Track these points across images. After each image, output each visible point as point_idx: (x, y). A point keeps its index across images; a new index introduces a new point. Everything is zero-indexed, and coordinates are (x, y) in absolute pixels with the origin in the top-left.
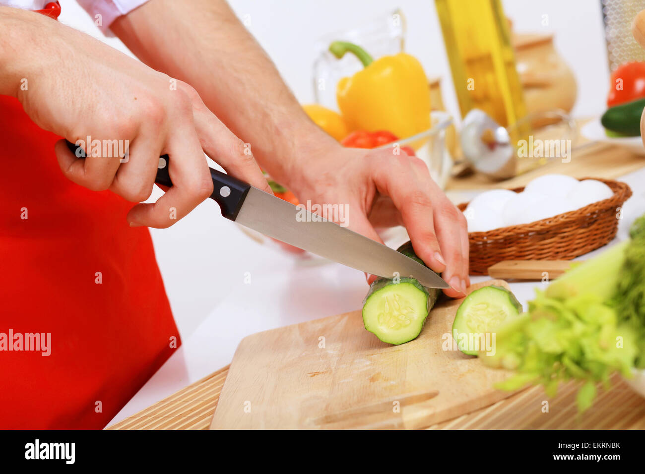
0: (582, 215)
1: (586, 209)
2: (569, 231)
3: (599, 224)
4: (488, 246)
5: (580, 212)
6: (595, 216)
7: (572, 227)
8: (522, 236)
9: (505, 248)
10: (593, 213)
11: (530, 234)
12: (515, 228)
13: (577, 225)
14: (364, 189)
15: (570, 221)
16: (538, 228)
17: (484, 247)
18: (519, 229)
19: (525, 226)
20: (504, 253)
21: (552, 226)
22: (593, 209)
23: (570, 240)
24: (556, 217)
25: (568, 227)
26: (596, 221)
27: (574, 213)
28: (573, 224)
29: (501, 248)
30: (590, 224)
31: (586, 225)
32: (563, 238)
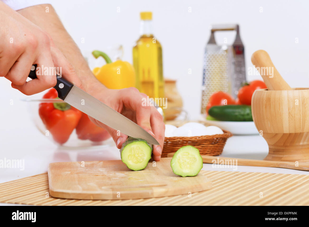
0: (213, 138)
1: (215, 136)
2: (206, 144)
3: (218, 145)
4: (168, 144)
5: (212, 136)
6: (218, 140)
7: (207, 142)
8: (185, 142)
9: (176, 147)
10: (217, 139)
11: (189, 142)
12: (183, 138)
13: (210, 142)
14: (118, 105)
15: (208, 139)
16: (193, 139)
17: (166, 145)
18: (185, 138)
19: (188, 138)
20: (175, 149)
21: (199, 140)
22: (218, 136)
23: (205, 149)
24: (202, 136)
25: (206, 142)
26: (217, 143)
27: (210, 136)
28: (208, 141)
29: (174, 146)
30: (215, 143)
31: (213, 143)
32: (203, 147)
